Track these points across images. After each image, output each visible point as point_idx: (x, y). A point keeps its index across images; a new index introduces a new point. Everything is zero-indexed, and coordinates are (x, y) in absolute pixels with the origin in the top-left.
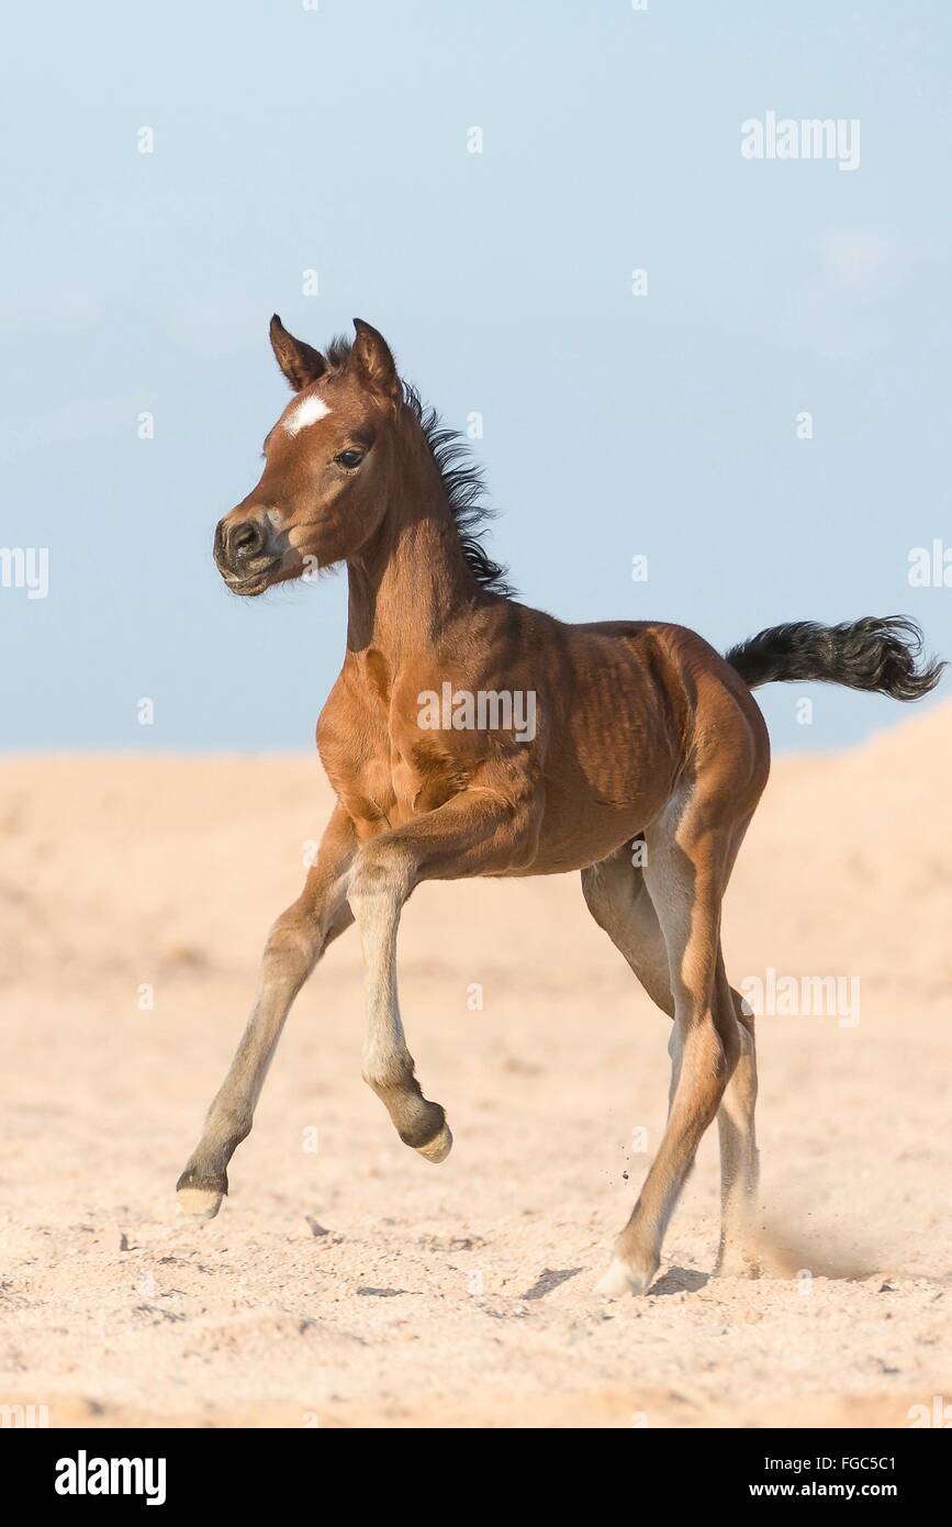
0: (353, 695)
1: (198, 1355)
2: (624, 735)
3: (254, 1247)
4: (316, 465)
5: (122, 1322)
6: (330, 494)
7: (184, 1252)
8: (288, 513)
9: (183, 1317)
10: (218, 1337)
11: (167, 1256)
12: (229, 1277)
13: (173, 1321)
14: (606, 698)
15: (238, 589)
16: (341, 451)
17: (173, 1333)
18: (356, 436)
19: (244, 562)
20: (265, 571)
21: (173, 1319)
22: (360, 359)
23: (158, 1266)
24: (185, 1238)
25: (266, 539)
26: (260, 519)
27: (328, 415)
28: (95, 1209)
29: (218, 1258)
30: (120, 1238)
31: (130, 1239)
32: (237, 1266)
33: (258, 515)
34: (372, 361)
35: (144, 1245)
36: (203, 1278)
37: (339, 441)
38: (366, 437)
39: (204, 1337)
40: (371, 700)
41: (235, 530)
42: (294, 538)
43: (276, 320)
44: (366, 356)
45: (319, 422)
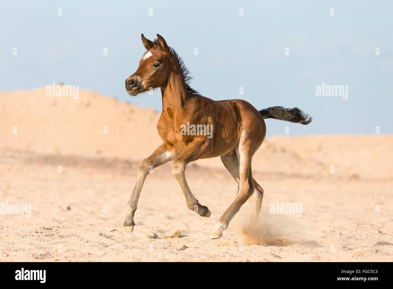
0: (165, 118)
1: (355, 257)
2: (228, 124)
3: (367, 235)
4: (149, 67)
5: (340, 250)
6: (152, 74)
7: (353, 236)
8: (142, 77)
9: (352, 249)
10: (359, 253)
11: (349, 237)
12: (362, 241)
13: (350, 250)
14: (224, 116)
15: (131, 94)
16: (154, 64)
17: (350, 252)
18: (158, 60)
19: (131, 88)
20: (136, 90)
21: (350, 249)
22: (159, 43)
23: (347, 239)
24: (353, 233)
25: (136, 83)
26: (135, 79)
27: (152, 56)
28: (335, 227)
29: (360, 237)
30: (340, 233)
31: (342, 233)
32: (363, 239)
33: (134, 78)
34: (162, 44)
35: (344, 234)
36: (356, 241)
37: (154, 61)
38: (161, 61)
39: (356, 254)
40: (169, 119)
41: (129, 81)
42: (143, 83)
43: (142, 35)
44: (160, 42)
45: (150, 57)
